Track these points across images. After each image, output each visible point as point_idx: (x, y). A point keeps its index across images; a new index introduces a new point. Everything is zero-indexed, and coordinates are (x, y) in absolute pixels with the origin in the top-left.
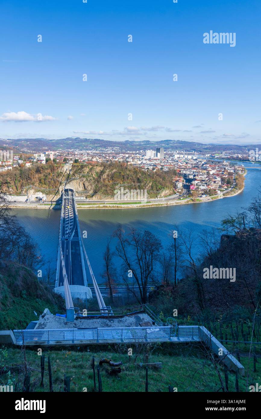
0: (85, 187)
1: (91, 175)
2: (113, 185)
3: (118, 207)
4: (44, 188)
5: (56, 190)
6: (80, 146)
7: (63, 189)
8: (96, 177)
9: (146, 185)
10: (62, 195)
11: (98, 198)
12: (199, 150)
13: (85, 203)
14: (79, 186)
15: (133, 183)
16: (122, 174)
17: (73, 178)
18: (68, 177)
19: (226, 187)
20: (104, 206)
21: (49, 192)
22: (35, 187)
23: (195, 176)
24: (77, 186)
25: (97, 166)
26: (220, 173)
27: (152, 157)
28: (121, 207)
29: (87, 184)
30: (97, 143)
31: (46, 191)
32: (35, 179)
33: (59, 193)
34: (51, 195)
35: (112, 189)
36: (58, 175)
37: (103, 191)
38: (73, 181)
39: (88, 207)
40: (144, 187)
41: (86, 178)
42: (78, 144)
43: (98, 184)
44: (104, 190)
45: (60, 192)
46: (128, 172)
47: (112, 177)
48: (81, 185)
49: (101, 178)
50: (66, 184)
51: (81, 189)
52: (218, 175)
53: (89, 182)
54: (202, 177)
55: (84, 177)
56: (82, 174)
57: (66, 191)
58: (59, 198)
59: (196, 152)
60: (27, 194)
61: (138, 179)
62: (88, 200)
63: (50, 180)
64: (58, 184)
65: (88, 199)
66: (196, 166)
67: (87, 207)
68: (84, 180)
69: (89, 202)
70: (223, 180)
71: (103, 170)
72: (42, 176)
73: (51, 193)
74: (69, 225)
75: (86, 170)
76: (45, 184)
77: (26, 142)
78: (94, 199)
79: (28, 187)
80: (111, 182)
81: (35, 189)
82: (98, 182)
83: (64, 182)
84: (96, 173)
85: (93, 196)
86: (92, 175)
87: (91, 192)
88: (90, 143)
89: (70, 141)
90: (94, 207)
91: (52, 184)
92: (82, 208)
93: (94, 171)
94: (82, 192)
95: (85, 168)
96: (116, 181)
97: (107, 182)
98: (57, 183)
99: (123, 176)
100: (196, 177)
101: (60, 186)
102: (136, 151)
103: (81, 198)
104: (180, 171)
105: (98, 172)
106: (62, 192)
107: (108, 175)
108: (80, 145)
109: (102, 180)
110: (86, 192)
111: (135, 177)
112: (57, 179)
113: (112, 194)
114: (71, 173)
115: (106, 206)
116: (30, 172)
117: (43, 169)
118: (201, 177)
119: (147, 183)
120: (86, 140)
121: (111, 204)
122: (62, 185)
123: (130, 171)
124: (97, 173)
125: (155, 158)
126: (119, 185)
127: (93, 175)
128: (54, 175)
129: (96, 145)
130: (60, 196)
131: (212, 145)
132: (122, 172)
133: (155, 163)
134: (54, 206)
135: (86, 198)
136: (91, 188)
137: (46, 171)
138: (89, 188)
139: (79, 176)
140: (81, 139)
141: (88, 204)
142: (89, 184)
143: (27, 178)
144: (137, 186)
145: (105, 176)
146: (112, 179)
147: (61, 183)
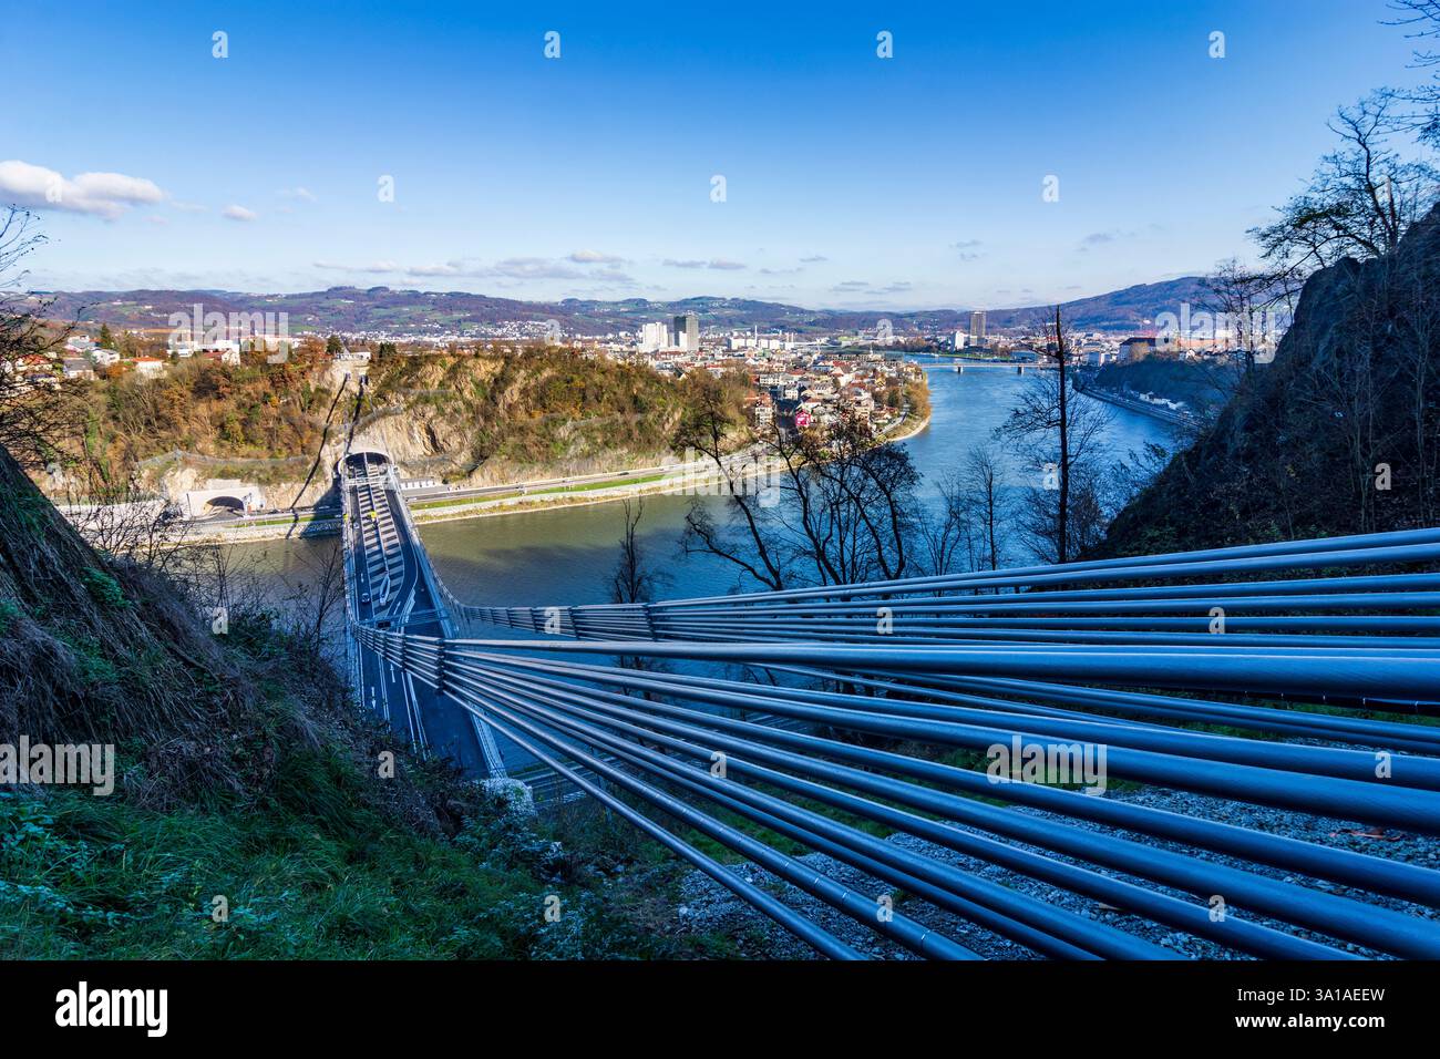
0: (434, 441)
1: (457, 394)
2: (546, 426)
3: (572, 499)
4: (245, 460)
5: (307, 464)
6: (394, 320)
7: (341, 455)
8: (477, 401)
9: (665, 418)
10: (337, 481)
11: (492, 479)
12: (794, 327)
13: (442, 499)
14: (411, 437)
15: (619, 414)
16: (578, 382)
17: (380, 408)
18: (358, 407)
19: (888, 416)
20: (520, 503)
21: (275, 474)
22: (198, 456)
23: (802, 389)
24: (400, 440)
25: (477, 356)
26: (865, 380)
27: (663, 347)
28: (586, 500)
29: (442, 429)
30: (459, 309)
31: (261, 471)
32: (196, 426)
33: (324, 475)
34: (283, 485)
35: (546, 442)
36: (311, 402)
37: (509, 450)
38: (381, 422)
39: (459, 514)
40: (656, 427)
41: (434, 406)
42: (382, 312)
43: (489, 427)
44: (515, 447)
45: (328, 469)
46: (598, 378)
47: (541, 397)
48: (416, 435)
49: (497, 404)
50: (351, 436)
51: (419, 449)
52: (861, 386)
53: (450, 422)
54: (822, 391)
55: (427, 401)
56: (418, 389)
57: (356, 461)
58: (326, 495)
59: (787, 334)
60: (162, 488)
61: (635, 400)
62: (452, 487)
63: (271, 425)
64: (312, 438)
65: (454, 485)
66: (798, 366)
67: (451, 512)
68: (431, 414)
69: (458, 494)
70: (876, 397)
71: (502, 373)
72: (229, 406)
73: (284, 476)
74: (387, 577)
75: (435, 375)
76: (249, 440)
77: (134, 303)
78: (479, 481)
79: (159, 459)
80: (539, 416)
81: (199, 467)
82: (487, 418)
83: (340, 428)
84: (477, 385)
85: (473, 470)
86: (461, 391)
87: (464, 458)
88: (431, 307)
89: (346, 298)
90: (484, 509)
91: (286, 441)
92: (431, 518)
93: (469, 379)
94: (425, 463)
95: (429, 368)
96: (556, 410)
97: (521, 416)
98: (309, 433)
99: (582, 391)
100: (808, 392)
101: (326, 446)
102: (606, 335)
103: (424, 484)
104: (758, 380)
105: (482, 381)
106: (335, 467)
107: (524, 392)
108: (391, 317)
109: (502, 411)
110: (443, 459)
111: (626, 394)
112: (308, 418)
113: (547, 457)
114: (370, 389)
115: (527, 503)
116: (165, 393)
117: (228, 376)
118: (820, 392)
119: (664, 411)
120: (414, 297)
121: (547, 491)
122: (333, 441)
123: (603, 373)
124: (479, 384)
125: (673, 348)
126: (569, 423)
127: (466, 393)
128: (288, 403)
129: (457, 315)
130: (330, 485)
131: (829, 312)
132: (575, 376)
133: (676, 364)
134: (307, 523)
135: (445, 482)
136: (461, 444)
137: (249, 388)
138: (455, 442)
139: (406, 401)
140: (393, 292)
141: (453, 503)
142: (450, 429)
143: (148, 423)
144: (633, 423)
145: (512, 394)
146: (540, 406)
147: (326, 435)
